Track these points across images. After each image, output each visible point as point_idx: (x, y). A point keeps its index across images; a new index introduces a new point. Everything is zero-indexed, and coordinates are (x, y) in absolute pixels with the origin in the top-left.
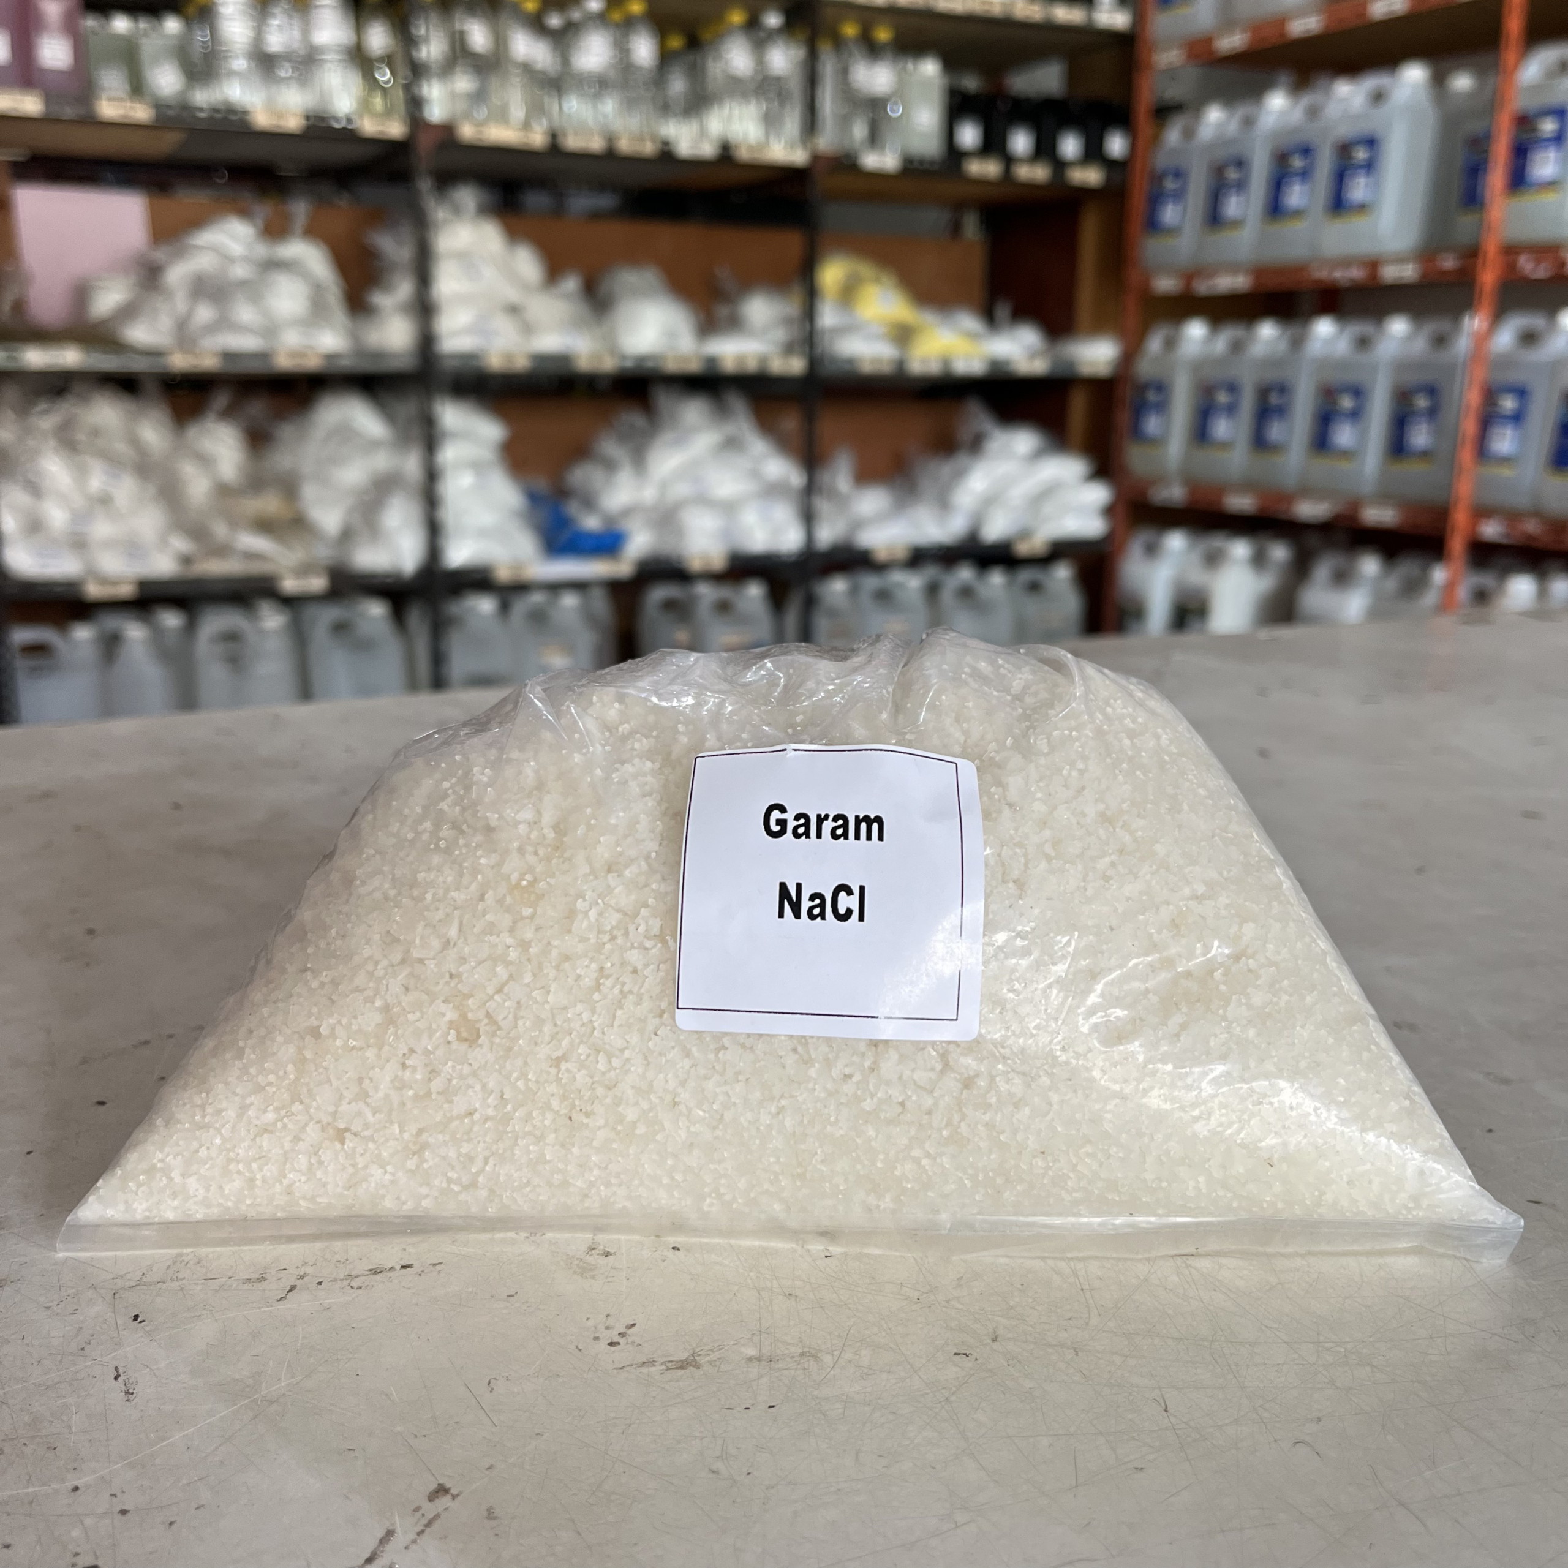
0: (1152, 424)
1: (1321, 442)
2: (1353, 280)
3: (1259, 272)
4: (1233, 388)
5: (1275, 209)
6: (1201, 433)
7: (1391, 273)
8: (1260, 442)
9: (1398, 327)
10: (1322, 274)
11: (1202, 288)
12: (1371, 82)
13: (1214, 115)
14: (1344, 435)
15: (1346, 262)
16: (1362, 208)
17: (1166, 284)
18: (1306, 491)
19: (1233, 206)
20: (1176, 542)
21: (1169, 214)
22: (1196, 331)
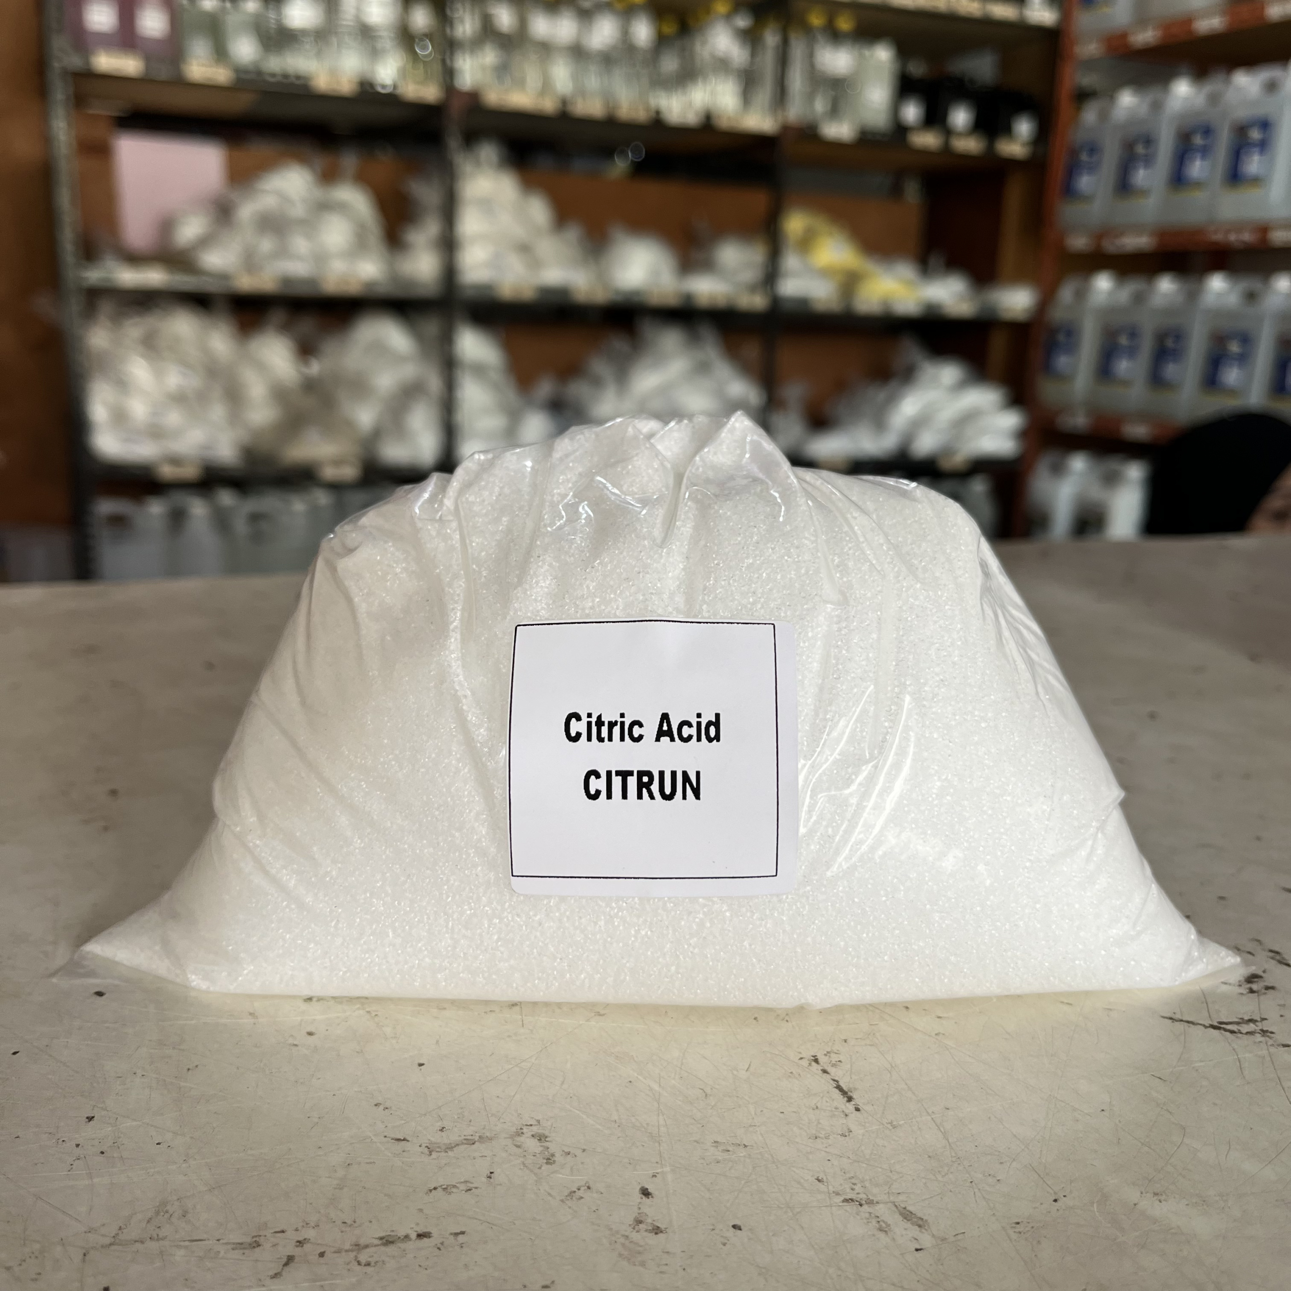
2: (1245, 243)
3: (1163, 234)
7: (1280, 237)
10: (1218, 237)
11: (1112, 246)
15: (1239, 226)
17: (1079, 242)
20: (1079, 463)
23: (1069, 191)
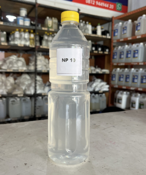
0: (114, 79)
1: (133, 81)
3: (125, 63)
4: (123, 75)
5: (127, 57)
6: (119, 80)
7: (140, 64)
8: (126, 81)
9: (141, 69)
10: (132, 64)
11: (119, 65)
12: (137, 44)
13: (120, 47)
14: (136, 81)
15: (135, 63)
16: (137, 57)
17: (115, 64)
18: (131, 87)
19: (122, 56)
21: (115, 57)
22: (118, 69)
23: (113, 58)
